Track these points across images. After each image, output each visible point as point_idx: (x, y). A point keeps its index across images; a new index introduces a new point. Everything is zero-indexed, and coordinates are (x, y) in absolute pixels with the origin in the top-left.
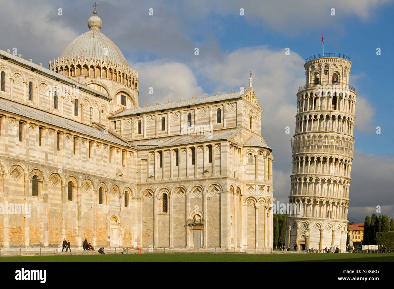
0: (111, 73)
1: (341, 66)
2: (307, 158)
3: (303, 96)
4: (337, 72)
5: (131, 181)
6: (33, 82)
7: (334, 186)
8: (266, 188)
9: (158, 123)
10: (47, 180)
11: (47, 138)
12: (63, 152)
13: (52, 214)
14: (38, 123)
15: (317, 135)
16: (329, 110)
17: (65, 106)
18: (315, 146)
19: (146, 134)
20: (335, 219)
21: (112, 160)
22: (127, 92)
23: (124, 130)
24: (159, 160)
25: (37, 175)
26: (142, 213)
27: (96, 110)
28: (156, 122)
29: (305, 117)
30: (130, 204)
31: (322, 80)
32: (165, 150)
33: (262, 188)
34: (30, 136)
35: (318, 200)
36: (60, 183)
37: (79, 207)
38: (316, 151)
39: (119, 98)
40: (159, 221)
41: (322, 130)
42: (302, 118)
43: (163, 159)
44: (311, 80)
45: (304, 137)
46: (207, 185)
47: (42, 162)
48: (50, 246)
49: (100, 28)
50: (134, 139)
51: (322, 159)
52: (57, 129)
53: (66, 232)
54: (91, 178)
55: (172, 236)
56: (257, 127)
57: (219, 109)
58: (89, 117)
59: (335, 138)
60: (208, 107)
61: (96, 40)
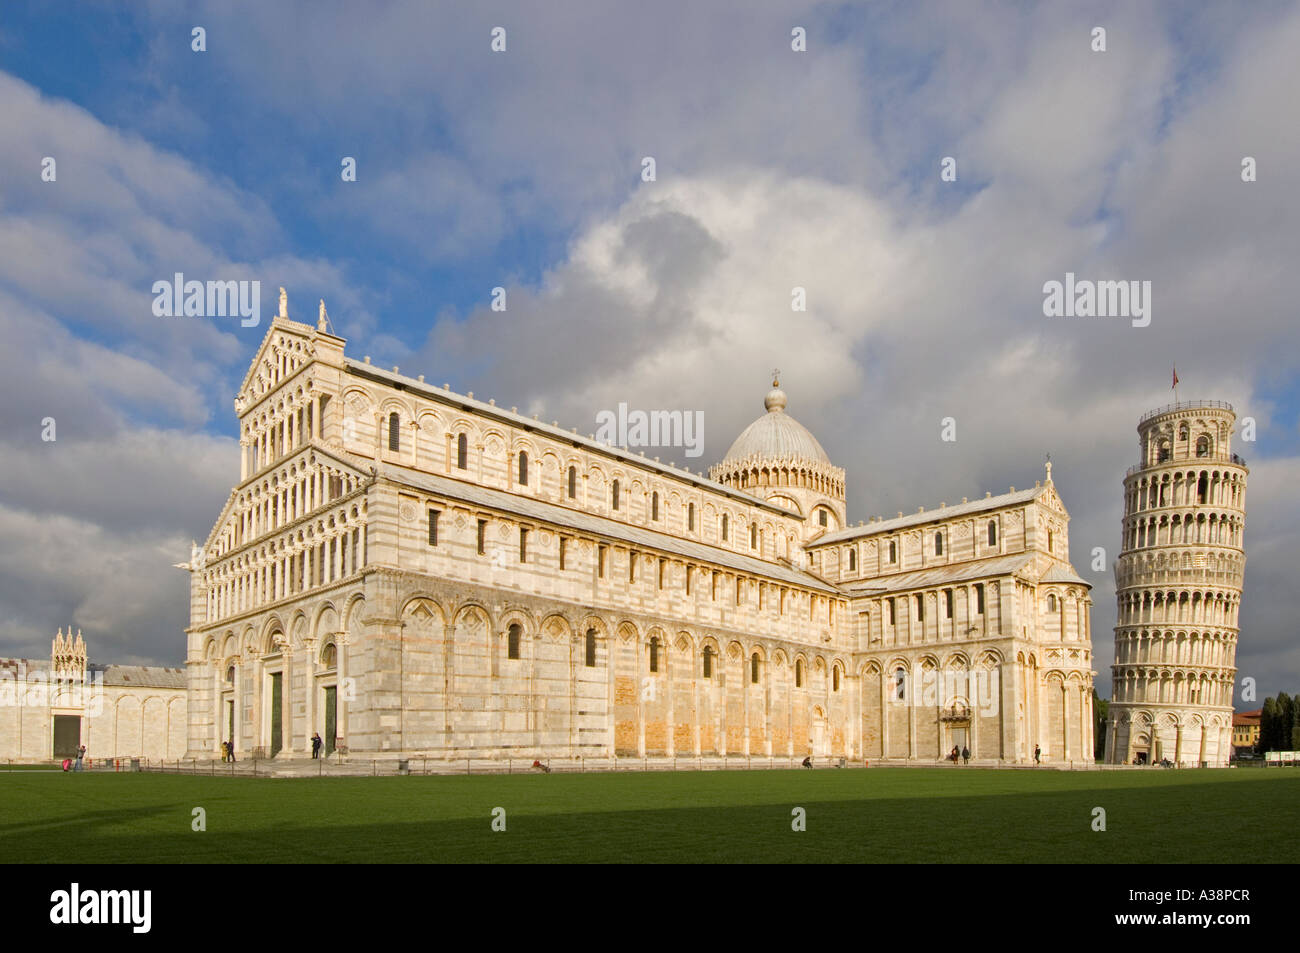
0: (804, 476)
1: (1214, 421)
2: (1147, 595)
3: (1136, 483)
4: (1207, 434)
5: (843, 648)
6: (695, 503)
7: (1204, 643)
8: (1082, 654)
9: (884, 552)
10: (723, 652)
11: (723, 588)
12: (745, 608)
13: (731, 705)
14: (710, 566)
15: (1168, 552)
16: (1191, 504)
17: (738, 535)
18: (1163, 573)
19: (862, 570)
20: (1207, 705)
21: (815, 616)
22: (828, 504)
23: (827, 567)
24: (889, 613)
25: (710, 645)
26: (861, 700)
27: (781, 537)
28: (879, 550)
29: (1143, 521)
30: (841, 686)
31: (1175, 452)
32: (900, 596)
33: (1075, 654)
34: (701, 586)
35: (1186, 672)
36: (740, 657)
37: (768, 693)
38: (1165, 581)
39: (816, 515)
40: (890, 713)
41: (1176, 543)
42: (1135, 523)
43: (896, 611)
44: (1152, 454)
45: (1140, 558)
46: (975, 652)
47: (717, 624)
48: (729, 755)
49: (783, 407)
50: (843, 579)
51: (1178, 596)
52: (736, 573)
53: (751, 733)
54: (786, 646)
55: (914, 739)
56: (1062, 548)
57: (992, 522)
58: (772, 548)
59: (1205, 555)
60: (973, 520)
61: (780, 428)
